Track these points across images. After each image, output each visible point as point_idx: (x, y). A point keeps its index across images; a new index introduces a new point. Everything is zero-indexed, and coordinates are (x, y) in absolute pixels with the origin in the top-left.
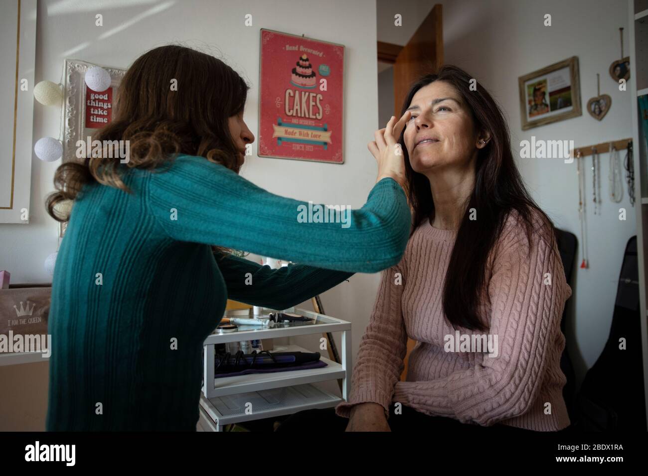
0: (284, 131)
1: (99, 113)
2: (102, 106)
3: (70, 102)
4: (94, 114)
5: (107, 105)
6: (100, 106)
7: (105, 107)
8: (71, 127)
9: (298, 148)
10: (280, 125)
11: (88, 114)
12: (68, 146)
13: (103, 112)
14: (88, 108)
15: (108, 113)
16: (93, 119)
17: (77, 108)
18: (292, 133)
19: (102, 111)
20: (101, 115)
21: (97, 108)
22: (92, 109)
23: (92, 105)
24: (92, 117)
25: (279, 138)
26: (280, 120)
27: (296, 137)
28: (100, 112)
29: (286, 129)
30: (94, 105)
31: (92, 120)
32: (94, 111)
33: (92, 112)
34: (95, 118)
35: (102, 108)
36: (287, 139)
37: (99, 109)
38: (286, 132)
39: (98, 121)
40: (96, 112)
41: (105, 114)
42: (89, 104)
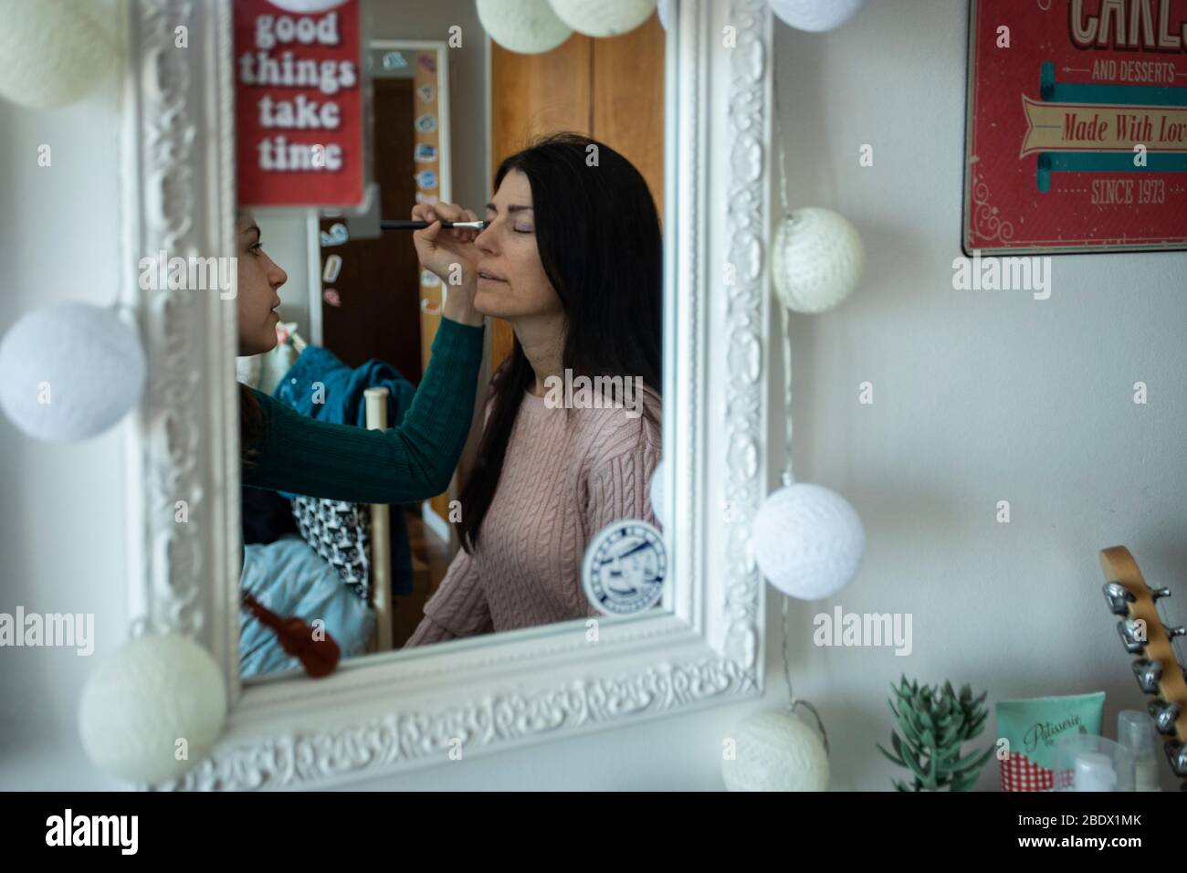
0: (1062, 122)
1: (301, 123)
2: (313, 80)
3: (163, 82)
4: (275, 131)
5: (338, 74)
6: (302, 80)
7: (328, 85)
8: (174, 226)
9: (1112, 197)
10: (1047, 94)
11: (248, 134)
12: (169, 330)
13: (317, 112)
14: (247, 97)
15: (341, 115)
16: (273, 156)
17: (196, 111)
18: (1095, 130)
19: (313, 106)
20: (308, 130)
21: (286, 93)
22: (266, 104)
23: (263, 78)
24: (265, 147)
25: (1044, 160)
26: (1047, 74)
27: (1104, 144)
28: (306, 116)
29: (1071, 111)
30: (275, 79)
31: (266, 163)
32: (274, 112)
33: (267, 120)
34: (281, 151)
35: (313, 93)
36: (1070, 157)
37: (301, 100)
38: (1071, 126)
39: (294, 164)
40: (285, 119)
41: (329, 119)
42: (248, 77)
